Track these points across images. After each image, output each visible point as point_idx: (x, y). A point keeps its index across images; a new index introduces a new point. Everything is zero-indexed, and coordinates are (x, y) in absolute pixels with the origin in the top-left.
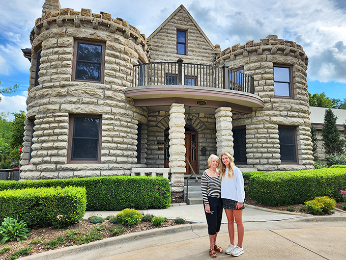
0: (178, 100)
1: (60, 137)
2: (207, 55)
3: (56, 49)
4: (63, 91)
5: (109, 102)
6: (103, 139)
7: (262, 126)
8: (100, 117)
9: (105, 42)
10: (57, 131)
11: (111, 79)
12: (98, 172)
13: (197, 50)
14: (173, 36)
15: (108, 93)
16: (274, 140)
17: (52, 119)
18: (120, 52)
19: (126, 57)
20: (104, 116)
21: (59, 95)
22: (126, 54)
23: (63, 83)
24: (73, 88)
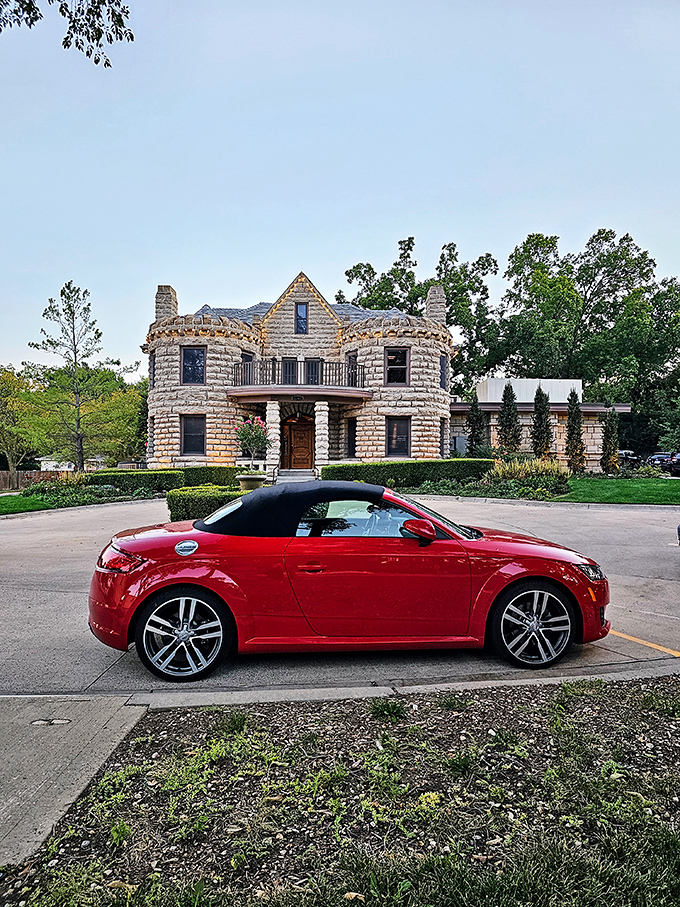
0: (273, 397)
1: (174, 435)
2: (332, 331)
3: (166, 358)
4: (174, 395)
5: (211, 402)
6: (208, 436)
7: (369, 418)
8: (203, 417)
9: (206, 346)
10: (171, 429)
11: (212, 381)
12: (204, 464)
13: (320, 326)
14: (290, 312)
15: (210, 394)
16: (379, 433)
17: (166, 420)
18: (221, 353)
19: (227, 357)
20: (208, 416)
21: (170, 399)
22: (228, 353)
23: (173, 388)
24: (180, 392)
